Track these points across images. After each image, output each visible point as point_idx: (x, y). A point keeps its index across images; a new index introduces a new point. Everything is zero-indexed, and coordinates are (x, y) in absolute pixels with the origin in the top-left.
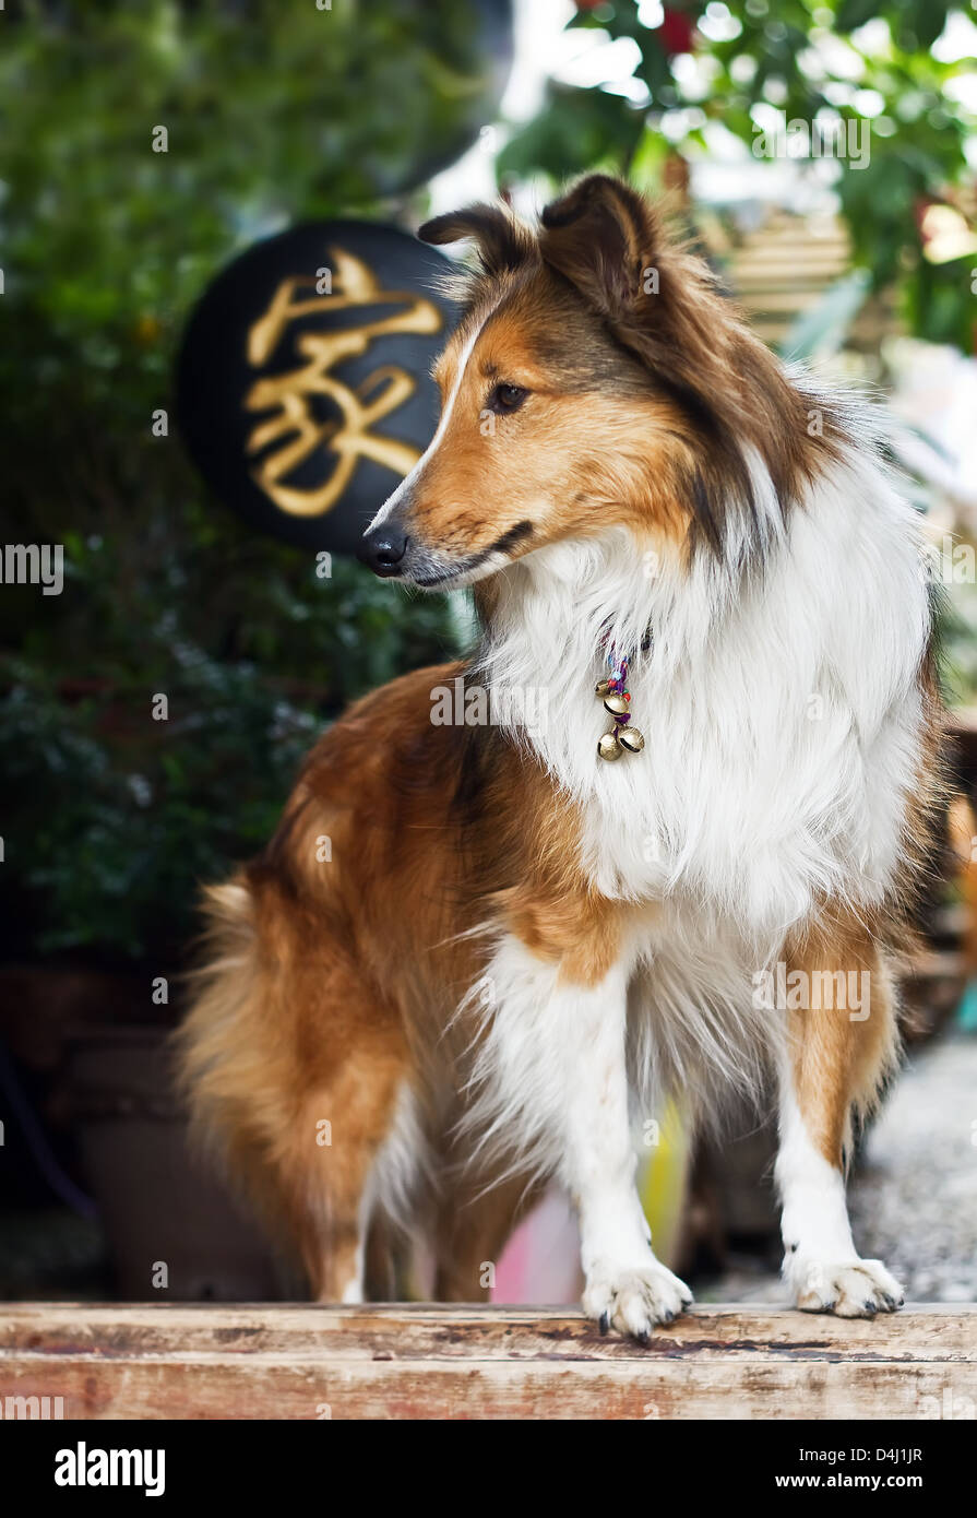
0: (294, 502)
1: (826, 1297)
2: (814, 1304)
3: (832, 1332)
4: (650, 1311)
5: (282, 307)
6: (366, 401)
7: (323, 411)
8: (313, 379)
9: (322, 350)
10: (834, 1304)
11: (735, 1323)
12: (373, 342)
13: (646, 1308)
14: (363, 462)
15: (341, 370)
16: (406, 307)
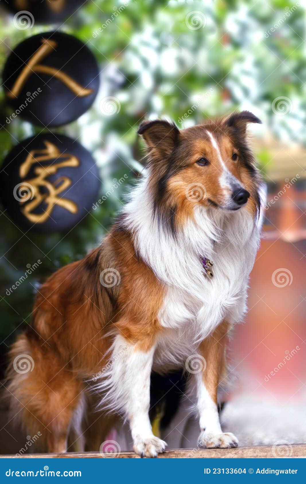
0: (34, 219)
1: (216, 443)
2: (213, 446)
3: (204, 455)
4: (157, 450)
5: (30, 159)
6: (56, 187)
7: (43, 190)
8: (39, 181)
9: (43, 172)
10: (219, 445)
11: (174, 454)
12: (58, 170)
13: (156, 449)
14: (56, 206)
15: (49, 178)
16: (68, 159)
